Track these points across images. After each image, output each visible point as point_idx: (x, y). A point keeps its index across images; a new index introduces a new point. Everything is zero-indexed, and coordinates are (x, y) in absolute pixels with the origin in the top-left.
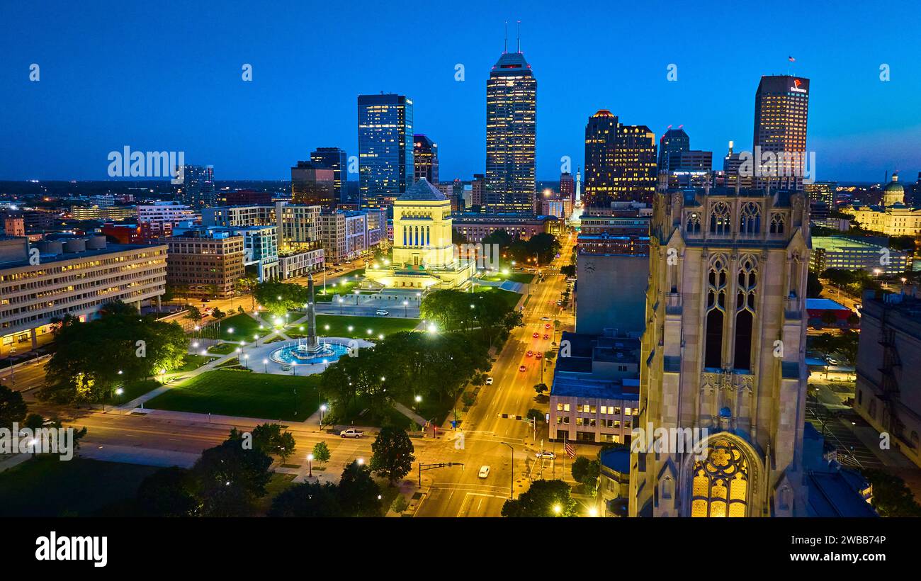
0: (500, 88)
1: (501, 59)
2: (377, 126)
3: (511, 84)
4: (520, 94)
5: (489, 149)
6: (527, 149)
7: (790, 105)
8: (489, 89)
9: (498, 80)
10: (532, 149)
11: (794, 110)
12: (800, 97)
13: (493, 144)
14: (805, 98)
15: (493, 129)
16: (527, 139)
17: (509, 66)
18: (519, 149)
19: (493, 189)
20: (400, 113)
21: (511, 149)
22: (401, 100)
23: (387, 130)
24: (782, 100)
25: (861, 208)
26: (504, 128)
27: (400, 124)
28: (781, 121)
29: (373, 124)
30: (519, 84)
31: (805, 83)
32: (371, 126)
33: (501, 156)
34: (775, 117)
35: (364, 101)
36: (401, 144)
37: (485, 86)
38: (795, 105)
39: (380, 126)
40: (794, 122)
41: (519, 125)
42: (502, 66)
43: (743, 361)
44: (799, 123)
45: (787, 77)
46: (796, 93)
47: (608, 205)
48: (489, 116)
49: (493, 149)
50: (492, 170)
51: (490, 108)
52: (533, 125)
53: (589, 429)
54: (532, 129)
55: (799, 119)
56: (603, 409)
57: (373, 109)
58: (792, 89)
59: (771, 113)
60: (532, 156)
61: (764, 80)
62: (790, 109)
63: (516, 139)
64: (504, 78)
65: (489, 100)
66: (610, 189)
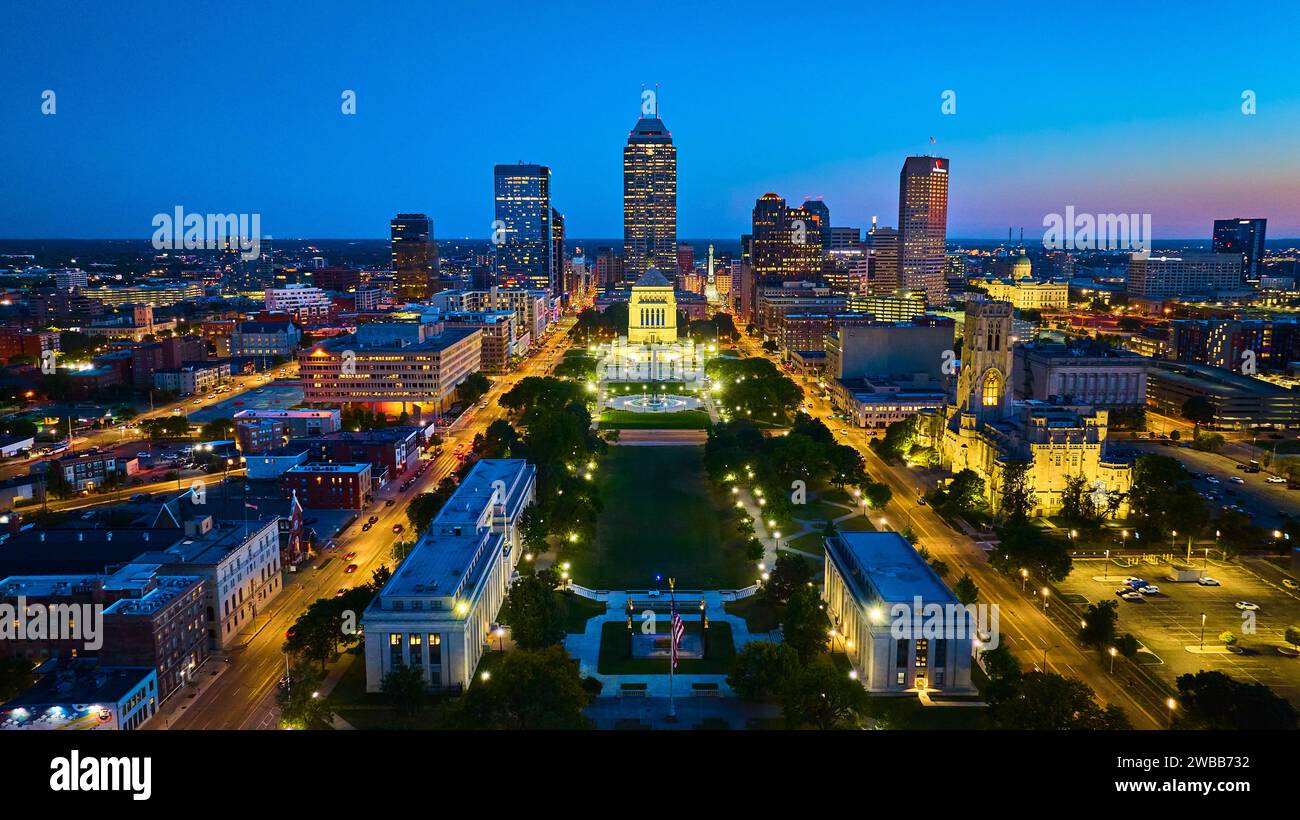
0: (640, 157)
1: (639, 124)
2: (516, 199)
3: (650, 152)
4: (660, 163)
5: (626, 222)
6: (669, 222)
7: (933, 185)
8: (626, 157)
9: (635, 147)
10: (674, 222)
11: (937, 189)
12: (941, 177)
13: (632, 216)
14: (945, 178)
15: (632, 201)
16: (668, 211)
17: (647, 133)
18: (660, 222)
19: (632, 266)
20: (542, 185)
21: (651, 222)
22: (544, 171)
23: (528, 203)
24: (925, 180)
25: (993, 282)
26: (642, 200)
27: (542, 197)
28: (924, 201)
29: (512, 196)
30: (660, 153)
31: (944, 163)
32: (510, 199)
33: (640, 229)
34: (920, 197)
35: (502, 171)
36: (544, 219)
37: (622, 154)
38: (937, 185)
39: (519, 199)
40: (936, 201)
41: (661, 197)
42: (641, 133)
43: (997, 348)
44: (940, 202)
45: (928, 159)
46: (937, 173)
47: (780, 285)
48: (627, 186)
49: (632, 222)
50: (631, 244)
51: (627, 177)
52: (674, 197)
53: (882, 420)
54: (673, 200)
55: (940, 198)
56: (890, 409)
57: (513, 180)
58: (934, 170)
59: (916, 192)
60: (674, 229)
61: (909, 160)
62: (932, 189)
63: (657, 212)
64: (643, 145)
65: (626, 168)
66: (779, 269)
